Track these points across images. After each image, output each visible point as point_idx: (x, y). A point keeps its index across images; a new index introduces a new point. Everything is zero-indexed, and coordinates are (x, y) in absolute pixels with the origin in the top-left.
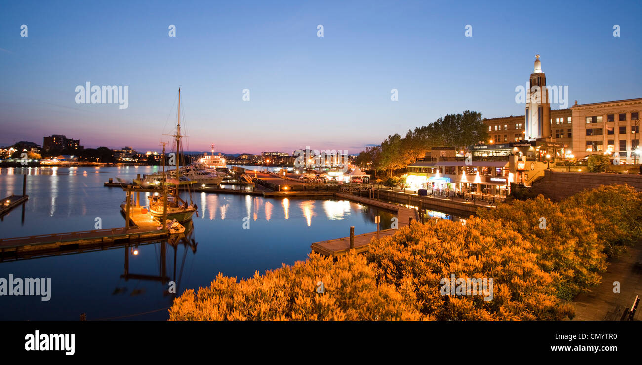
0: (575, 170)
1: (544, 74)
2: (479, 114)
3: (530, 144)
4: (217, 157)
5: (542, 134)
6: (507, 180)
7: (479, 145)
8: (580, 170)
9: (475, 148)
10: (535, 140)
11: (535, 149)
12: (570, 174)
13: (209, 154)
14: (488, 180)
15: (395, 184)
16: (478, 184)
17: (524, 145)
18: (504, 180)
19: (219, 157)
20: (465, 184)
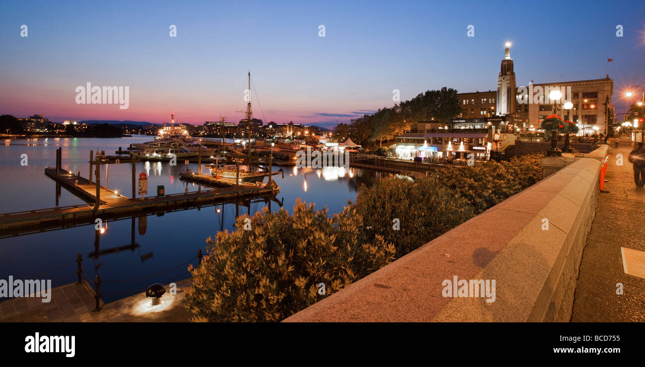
0: (535, 140)
1: (512, 61)
2: (456, 90)
3: (501, 119)
4: (178, 128)
5: (510, 111)
6: (486, 148)
7: (458, 119)
8: (538, 140)
9: (454, 121)
10: (504, 115)
11: (505, 123)
12: (531, 143)
13: (168, 125)
14: (470, 148)
15: (385, 153)
16: (462, 152)
17: (497, 120)
18: (484, 148)
19: (180, 128)
20: (450, 152)
